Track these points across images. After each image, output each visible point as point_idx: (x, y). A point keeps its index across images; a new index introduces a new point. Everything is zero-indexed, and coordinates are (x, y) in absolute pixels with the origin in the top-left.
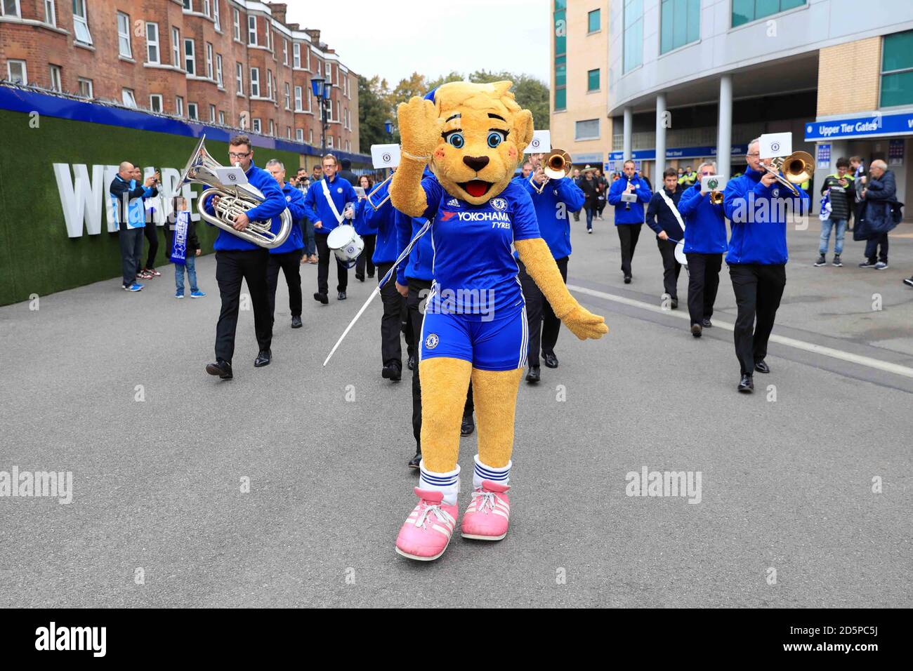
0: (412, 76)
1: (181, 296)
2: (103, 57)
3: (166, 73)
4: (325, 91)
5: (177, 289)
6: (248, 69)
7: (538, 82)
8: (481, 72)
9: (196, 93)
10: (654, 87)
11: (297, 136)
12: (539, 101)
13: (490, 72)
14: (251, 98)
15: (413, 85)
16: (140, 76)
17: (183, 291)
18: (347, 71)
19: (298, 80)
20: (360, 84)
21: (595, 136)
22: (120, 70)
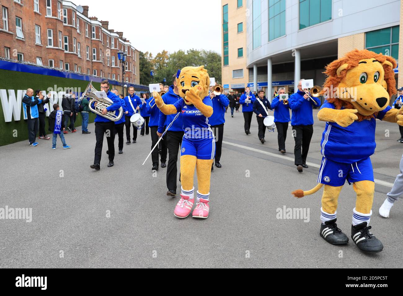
0: (163, 51)
1: (55, 149)
2: (28, 44)
3: (55, 50)
4: (123, 58)
5: (53, 145)
6: (92, 49)
7: (217, 54)
8: (192, 50)
9: (69, 59)
10: (266, 55)
11: (113, 77)
12: (217, 62)
13: (196, 50)
14: (93, 61)
15: (163, 55)
16: (45, 52)
17: (55, 146)
18: (134, 50)
19: (113, 53)
20: (140, 55)
21: (241, 76)
22: (36, 49)
